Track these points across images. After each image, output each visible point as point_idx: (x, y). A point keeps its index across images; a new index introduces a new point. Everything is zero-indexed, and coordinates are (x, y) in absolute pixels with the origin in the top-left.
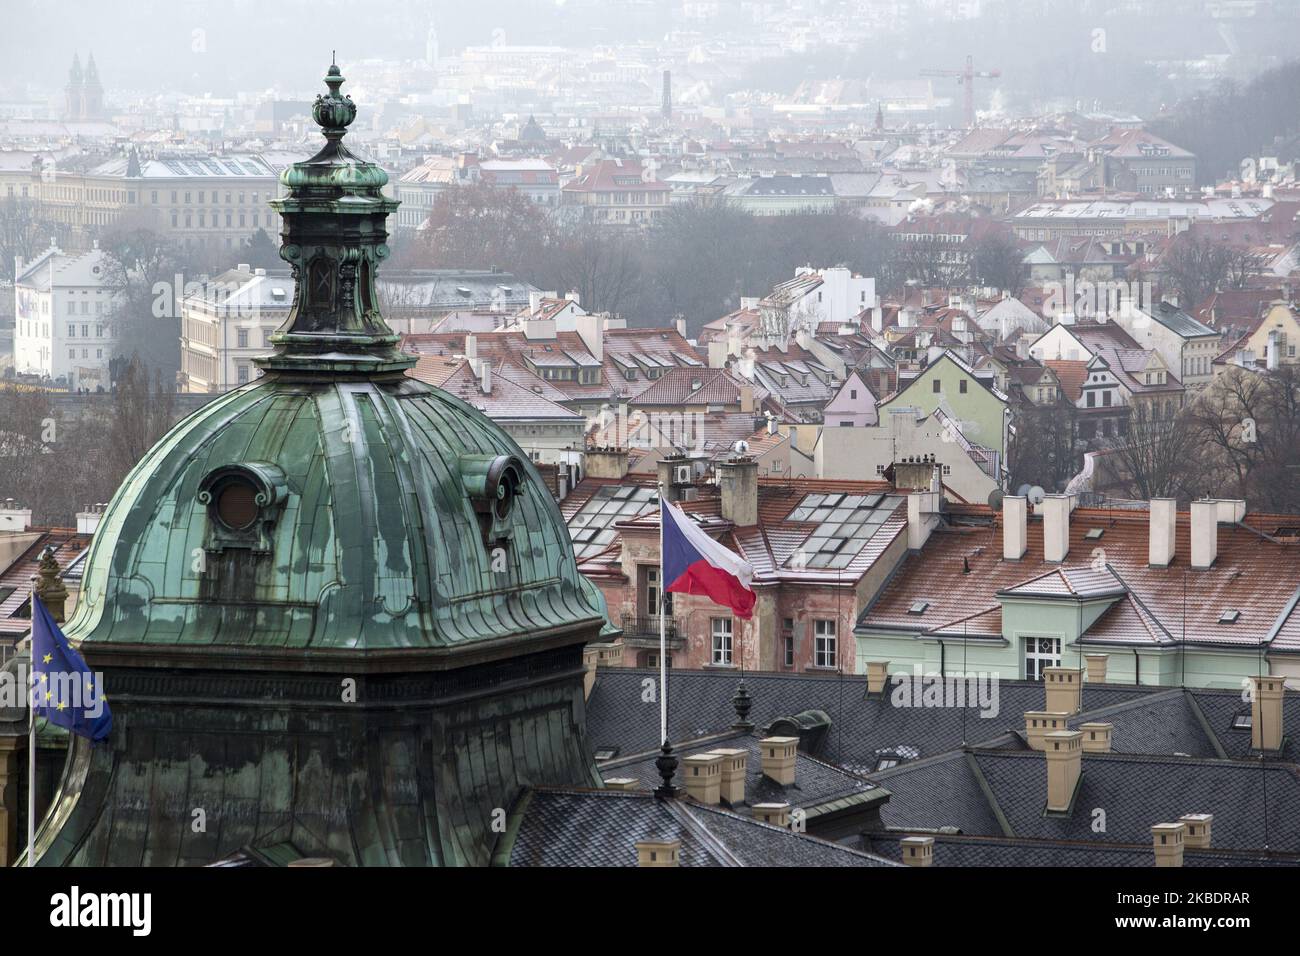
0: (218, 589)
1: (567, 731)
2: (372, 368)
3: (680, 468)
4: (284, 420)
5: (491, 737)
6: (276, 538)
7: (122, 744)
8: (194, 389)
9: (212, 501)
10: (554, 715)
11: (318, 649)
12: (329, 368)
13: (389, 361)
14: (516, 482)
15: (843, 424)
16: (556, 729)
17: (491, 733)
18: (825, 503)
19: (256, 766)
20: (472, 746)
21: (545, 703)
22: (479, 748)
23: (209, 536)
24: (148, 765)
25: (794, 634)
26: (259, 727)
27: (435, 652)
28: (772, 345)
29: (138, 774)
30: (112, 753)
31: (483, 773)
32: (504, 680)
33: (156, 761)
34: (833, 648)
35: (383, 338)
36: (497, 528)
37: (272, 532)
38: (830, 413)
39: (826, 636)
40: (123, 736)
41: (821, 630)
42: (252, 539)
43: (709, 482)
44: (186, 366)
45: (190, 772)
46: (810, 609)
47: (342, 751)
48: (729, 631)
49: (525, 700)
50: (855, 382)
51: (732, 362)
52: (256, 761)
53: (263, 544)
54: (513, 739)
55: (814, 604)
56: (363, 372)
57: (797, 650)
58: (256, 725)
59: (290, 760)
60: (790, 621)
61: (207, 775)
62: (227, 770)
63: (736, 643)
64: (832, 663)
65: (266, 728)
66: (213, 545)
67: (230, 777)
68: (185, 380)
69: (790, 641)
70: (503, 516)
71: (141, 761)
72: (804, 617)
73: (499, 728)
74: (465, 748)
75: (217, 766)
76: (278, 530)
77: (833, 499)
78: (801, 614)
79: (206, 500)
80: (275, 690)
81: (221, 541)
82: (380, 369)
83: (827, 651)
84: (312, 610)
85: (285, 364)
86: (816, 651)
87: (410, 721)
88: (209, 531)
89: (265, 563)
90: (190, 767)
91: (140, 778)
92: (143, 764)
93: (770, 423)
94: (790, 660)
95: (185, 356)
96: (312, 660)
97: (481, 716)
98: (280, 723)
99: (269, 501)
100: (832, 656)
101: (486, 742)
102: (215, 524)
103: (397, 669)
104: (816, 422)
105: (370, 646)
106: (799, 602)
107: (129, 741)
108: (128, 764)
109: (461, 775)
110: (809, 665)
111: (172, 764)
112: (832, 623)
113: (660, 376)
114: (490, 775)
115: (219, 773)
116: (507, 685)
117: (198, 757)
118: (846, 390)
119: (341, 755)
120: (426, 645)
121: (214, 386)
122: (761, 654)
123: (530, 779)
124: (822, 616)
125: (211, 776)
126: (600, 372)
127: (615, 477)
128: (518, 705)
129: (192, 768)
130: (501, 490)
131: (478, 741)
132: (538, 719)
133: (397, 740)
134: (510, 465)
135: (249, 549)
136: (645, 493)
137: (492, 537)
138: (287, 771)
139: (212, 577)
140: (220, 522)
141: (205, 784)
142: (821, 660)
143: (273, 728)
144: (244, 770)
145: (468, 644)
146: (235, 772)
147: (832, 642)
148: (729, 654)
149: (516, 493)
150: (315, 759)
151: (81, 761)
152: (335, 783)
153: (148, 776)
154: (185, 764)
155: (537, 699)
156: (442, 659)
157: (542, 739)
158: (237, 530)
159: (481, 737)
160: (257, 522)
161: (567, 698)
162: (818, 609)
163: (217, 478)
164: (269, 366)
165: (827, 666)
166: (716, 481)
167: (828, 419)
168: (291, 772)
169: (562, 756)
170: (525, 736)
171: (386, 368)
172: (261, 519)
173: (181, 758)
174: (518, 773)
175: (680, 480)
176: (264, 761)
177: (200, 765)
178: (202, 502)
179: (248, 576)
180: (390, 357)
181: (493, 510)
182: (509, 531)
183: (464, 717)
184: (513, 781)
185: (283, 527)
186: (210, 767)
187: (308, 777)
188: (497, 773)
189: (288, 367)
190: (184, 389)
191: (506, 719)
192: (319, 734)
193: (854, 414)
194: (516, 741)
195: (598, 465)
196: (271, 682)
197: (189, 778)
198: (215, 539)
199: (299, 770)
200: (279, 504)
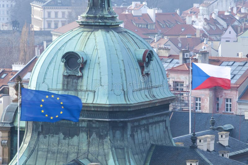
0: (67, 86)
1: (165, 129)
2: (110, 24)
3: (186, 54)
4: (86, 39)
5: (144, 130)
6: (83, 72)
7: (40, 130)
8: (35, 29)
9: (66, 61)
10: (161, 124)
11: (95, 104)
12: (98, 24)
13: (115, 22)
14: (151, 57)
15: (227, 41)
16: (161, 128)
17: (144, 129)
18: (229, 64)
19: (78, 136)
20: (138, 132)
21: (158, 120)
22: (140, 133)
23: (64, 71)
24: (47, 136)
25: (219, 102)
26: (79, 126)
27: (129, 105)
28: (205, 18)
29: (45, 138)
30: (37, 132)
31: (141, 140)
32: (147, 114)
33: (50, 135)
34: (231, 106)
35: (113, 15)
36: (146, 70)
37: (82, 71)
38: (223, 38)
39: (229, 103)
40: (40, 127)
41: (227, 101)
42: (77, 72)
43: (194, 58)
44: (33, 23)
45: (59, 138)
46: (224, 95)
47: (102, 133)
48: (200, 101)
49: (153, 119)
50: (230, 29)
51: (193, 23)
52: (78, 135)
53: (80, 74)
54: (150, 130)
55: (225, 94)
56: (107, 25)
57: (220, 107)
58: (78, 125)
59: (87, 135)
60: (218, 99)
61: (64, 139)
62: (70, 138)
63: (202, 105)
64: (231, 111)
65: (80, 126)
66: (66, 74)
67: (70, 139)
68: (32, 27)
69: (218, 104)
70: (147, 67)
71: (46, 134)
72: (222, 97)
73: (146, 127)
74: (136, 132)
75: (67, 136)
76: (84, 70)
77: (231, 63)
78: (221, 97)
79: (64, 61)
80: (83, 115)
81: (68, 73)
82: (112, 24)
83: (229, 107)
84: (93, 93)
85: (86, 23)
86: (226, 107)
87: (121, 125)
88: (65, 70)
89: (81, 79)
90: (59, 137)
91: (45, 139)
92: (46, 135)
93: (205, 41)
94: (218, 109)
95: (33, 20)
96: (94, 107)
97: (141, 124)
98: (84, 124)
99: (82, 62)
100: (231, 109)
101: (142, 131)
102: (66, 68)
103: (118, 110)
104: (219, 41)
105: (110, 103)
106: (221, 93)
107: (42, 129)
108: (42, 135)
109: (135, 140)
110: (223, 111)
111: (54, 136)
112: (231, 99)
113: (172, 26)
114: (143, 141)
115: (67, 138)
116: (148, 115)
117: (61, 134)
118: (228, 31)
119: (102, 134)
120: (126, 103)
121: (41, 29)
122: (209, 108)
123: (154, 142)
124: (228, 97)
125: (65, 139)
126: (154, 25)
127: (166, 56)
128: (151, 121)
129: (60, 136)
130: (147, 59)
131: (140, 131)
132: (157, 125)
133: (117, 130)
134: (149, 52)
135: (76, 75)
136: (175, 61)
137: (144, 73)
138: (86, 138)
139: (65, 83)
140: (67, 68)
141: (63, 141)
142: (227, 110)
143: (83, 126)
144: (74, 137)
145: (137, 103)
146: (72, 138)
147: (231, 105)
148: (200, 108)
149: (151, 60)
150: (94, 135)
151: (29, 134)
152: (100, 142)
153: (48, 138)
154: (58, 136)
155: (156, 119)
156: (130, 107)
157: (158, 130)
158: (72, 70)
159: (141, 130)
160: (78, 68)
161: (165, 119)
162: (226, 95)
163: (67, 55)
164: (81, 23)
165: (229, 112)
166: (197, 57)
167: (222, 40)
168: (88, 138)
169: (163, 136)
170: (153, 130)
171: (114, 24)
172: (79, 67)
173: (57, 134)
174: (151, 140)
175: (186, 57)
176: (80, 135)
177: (62, 136)
178: (62, 62)
179: (75, 83)
180: (115, 21)
181: (144, 65)
182: (149, 71)
183: (136, 124)
184: (149, 142)
185: (85, 69)
186: (65, 137)
187: (92, 140)
188: (145, 140)
189: (86, 24)
190: (32, 29)
191: (147, 125)
192: (96, 128)
193: (230, 38)
194: (150, 131)
195: (161, 52)
196: (82, 113)
197: (59, 140)
198: (66, 72)
199: (90, 138)
200: (84, 63)
